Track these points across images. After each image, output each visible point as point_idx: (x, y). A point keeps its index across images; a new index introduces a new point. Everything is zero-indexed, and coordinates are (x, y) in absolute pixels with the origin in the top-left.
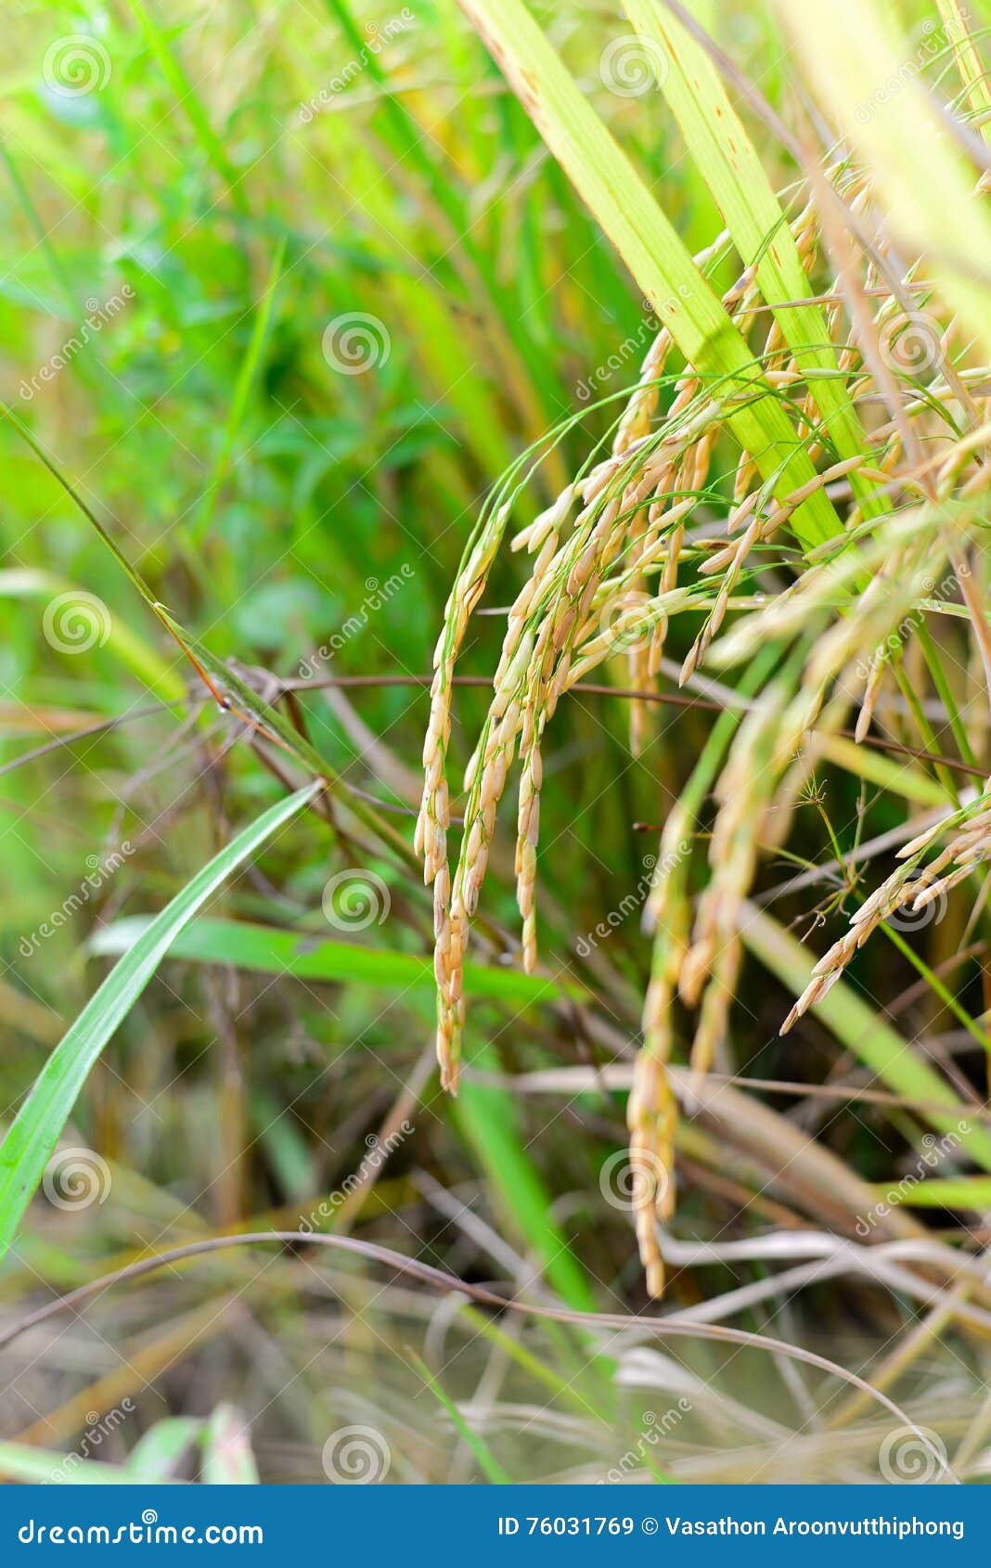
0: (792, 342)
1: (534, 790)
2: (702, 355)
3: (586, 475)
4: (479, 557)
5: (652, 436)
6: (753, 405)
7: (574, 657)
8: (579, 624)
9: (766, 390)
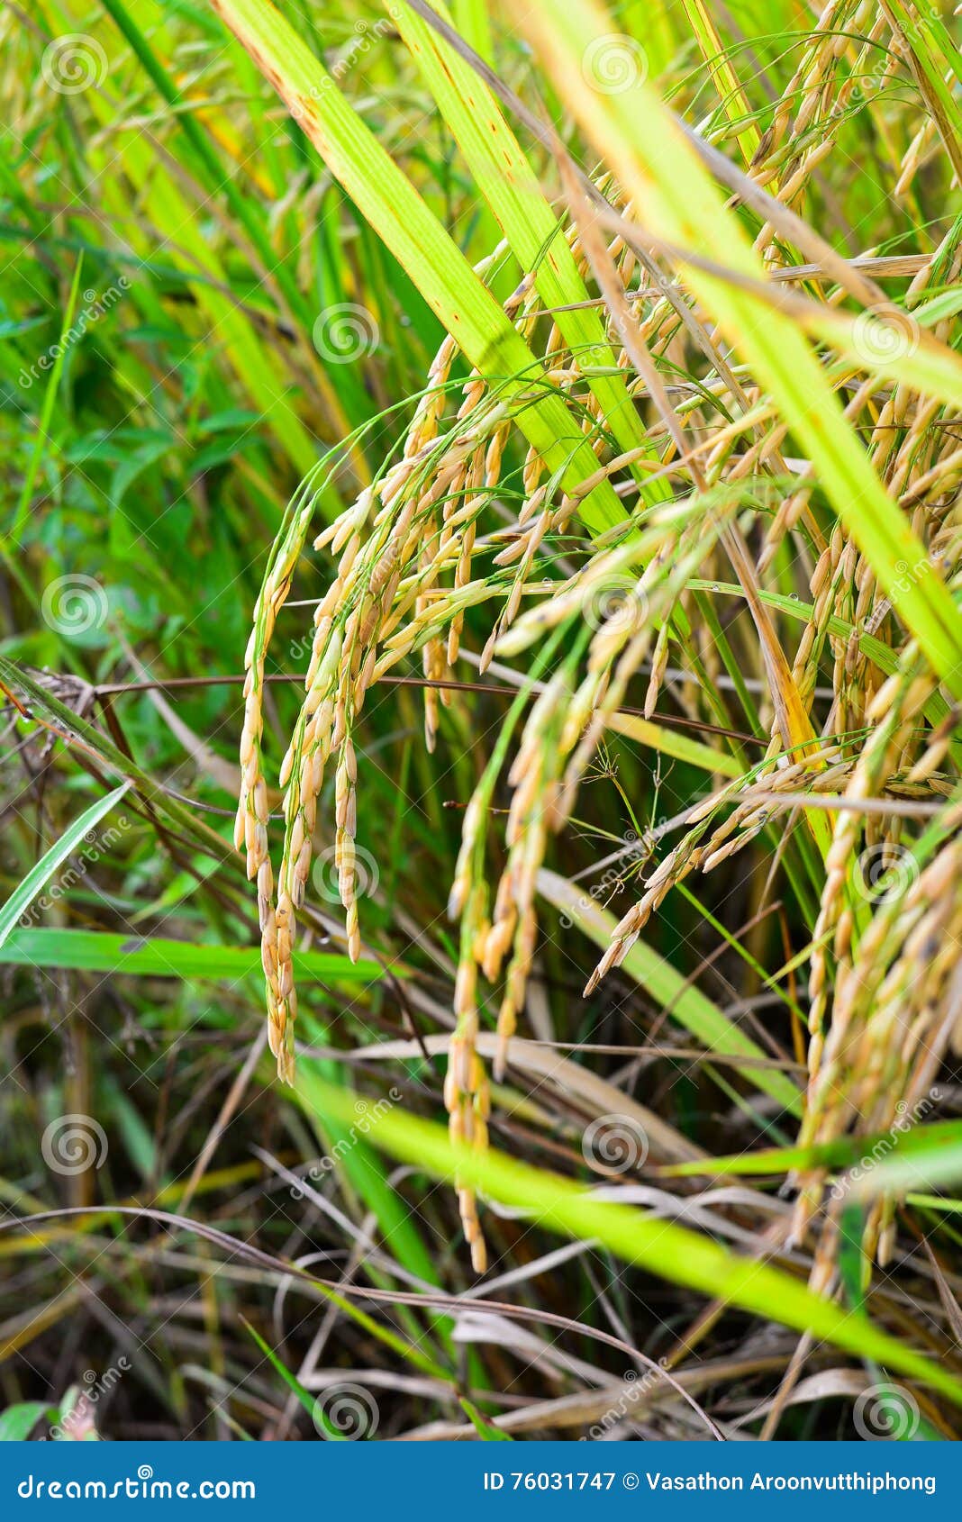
0: (571, 342)
1: (350, 784)
2: (486, 358)
3: (383, 476)
4: (284, 558)
5: (444, 437)
6: (537, 404)
7: (380, 650)
8: (384, 617)
9: (548, 389)
